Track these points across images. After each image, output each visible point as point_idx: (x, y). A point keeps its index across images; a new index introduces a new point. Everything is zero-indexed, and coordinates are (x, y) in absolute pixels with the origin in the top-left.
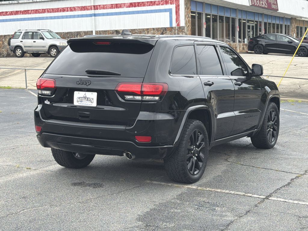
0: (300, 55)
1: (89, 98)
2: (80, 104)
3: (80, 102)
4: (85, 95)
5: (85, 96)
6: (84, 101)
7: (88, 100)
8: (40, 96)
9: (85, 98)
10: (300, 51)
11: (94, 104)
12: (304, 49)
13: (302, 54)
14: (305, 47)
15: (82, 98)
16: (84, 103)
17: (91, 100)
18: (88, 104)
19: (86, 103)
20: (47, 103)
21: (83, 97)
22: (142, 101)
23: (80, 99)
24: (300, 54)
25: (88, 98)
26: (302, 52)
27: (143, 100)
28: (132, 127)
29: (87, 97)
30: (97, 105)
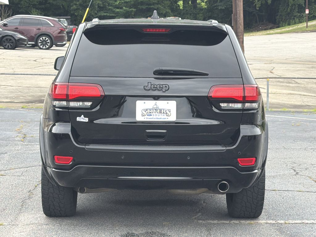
0: (7, 47)
1: (163, 109)
2: (147, 118)
3: (147, 116)
4: (156, 104)
5: (155, 106)
6: (155, 114)
7: (161, 112)
8: (57, 109)
9: (156, 109)
10: (6, 41)
11: (173, 118)
12: (10, 40)
13: (8, 46)
14: (11, 36)
15: (150, 110)
16: (155, 117)
17: (167, 112)
18: (161, 118)
19: (157, 117)
20: (82, 120)
21: (152, 108)
22: (243, 110)
23: (147, 112)
24: (5, 45)
25: (161, 110)
26: (8, 42)
27: (244, 108)
28: (234, 147)
29: (160, 108)
30: (177, 119)
